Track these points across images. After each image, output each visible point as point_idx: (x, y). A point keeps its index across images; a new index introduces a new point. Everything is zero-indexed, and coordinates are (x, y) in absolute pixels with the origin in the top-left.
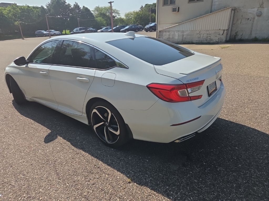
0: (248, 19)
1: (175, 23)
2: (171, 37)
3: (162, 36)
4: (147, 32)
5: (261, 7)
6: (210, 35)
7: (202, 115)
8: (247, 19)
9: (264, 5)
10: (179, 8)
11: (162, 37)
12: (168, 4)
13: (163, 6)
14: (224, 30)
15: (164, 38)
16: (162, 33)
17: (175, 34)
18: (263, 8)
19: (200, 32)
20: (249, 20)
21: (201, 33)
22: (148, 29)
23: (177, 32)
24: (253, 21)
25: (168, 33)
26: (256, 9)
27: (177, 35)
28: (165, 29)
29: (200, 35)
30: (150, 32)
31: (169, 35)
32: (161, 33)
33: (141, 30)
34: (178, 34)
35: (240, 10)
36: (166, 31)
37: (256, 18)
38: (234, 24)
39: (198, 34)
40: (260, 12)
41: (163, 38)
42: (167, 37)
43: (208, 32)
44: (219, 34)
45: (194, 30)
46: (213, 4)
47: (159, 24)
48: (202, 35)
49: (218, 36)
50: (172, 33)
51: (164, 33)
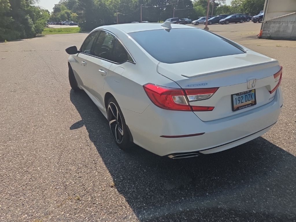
2: (281, 30)
3: (269, 28)
4: (256, 23)
7: (206, 132)
11: (267, 30)
15: (271, 31)
16: (269, 25)
17: (287, 26)
22: (257, 18)
23: (292, 23)
25: (278, 25)
27: (291, 28)
28: (274, 19)
31: (279, 27)
32: (267, 24)
33: (248, 20)
34: (293, 25)
36: (275, 22)
41: (269, 31)
42: (276, 29)
47: (267, 12)
50: (284, 24)
51: (272, 25)
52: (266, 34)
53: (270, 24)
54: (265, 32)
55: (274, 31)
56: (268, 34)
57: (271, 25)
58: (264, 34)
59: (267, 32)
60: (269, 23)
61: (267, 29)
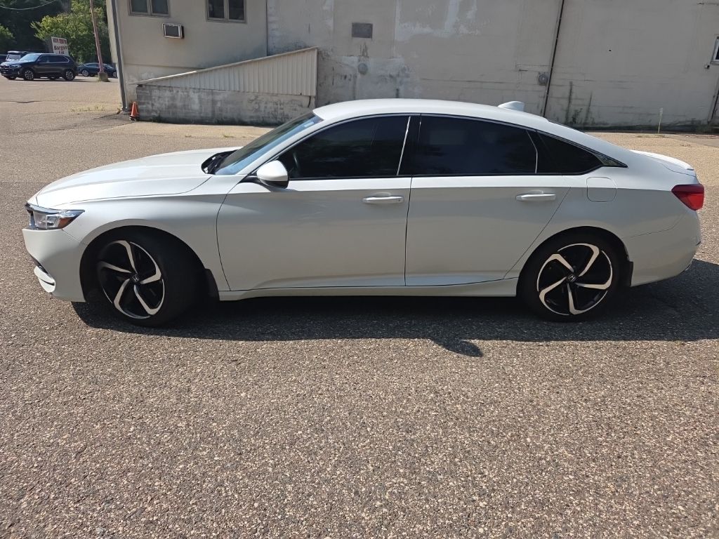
0: (345, 77)
1: (185, 68)
2: (179, 104)
3: (151, 100)
5: (363, 55)
6: (282, 106)
8: (343, 78)
9: (368, 51)
10: (183, 28)
11: (148, 103)
12: (147, 12)
13: (131, 14)
14: (310, 97)
15: (157, 105)
16: (148, 92)
17: (188, 96)
18: (368, 57)
19: (257, 97)
20: (347, 79)
21: (259, 98)
22: (18, 70)
23: (195, 90)
24: (355, 83)
25: (168, 93)
26: (355, 59)
27: (197, 101)
28: (157, 81)
29: (257, 105)
30: (26, 79)
31: (173, 98)
34: (199, 96)
35: (328, 56)
36: (159, 86)
37: (359, 76)
38: (320, 85)
39: (253, 100)
40: (365, 65)
41: (153, 105)
42: (167, 102)
43: (275, 99)
44: (301, 106)
45: (242, 90)
46: (269, 33)
47: (125, 64)
48: (263, 106)
49: (298, 108)
50: (180, 93)
51: (156, 93)
52: (148, 111)
53: (151, 92)
54: (144, 106)
55: (164, 106)
56: (153, 111)
57: (154, 93)
58: (143, 110)
59: (150, 107)
60: (148, 88)
61: (146, 101)
